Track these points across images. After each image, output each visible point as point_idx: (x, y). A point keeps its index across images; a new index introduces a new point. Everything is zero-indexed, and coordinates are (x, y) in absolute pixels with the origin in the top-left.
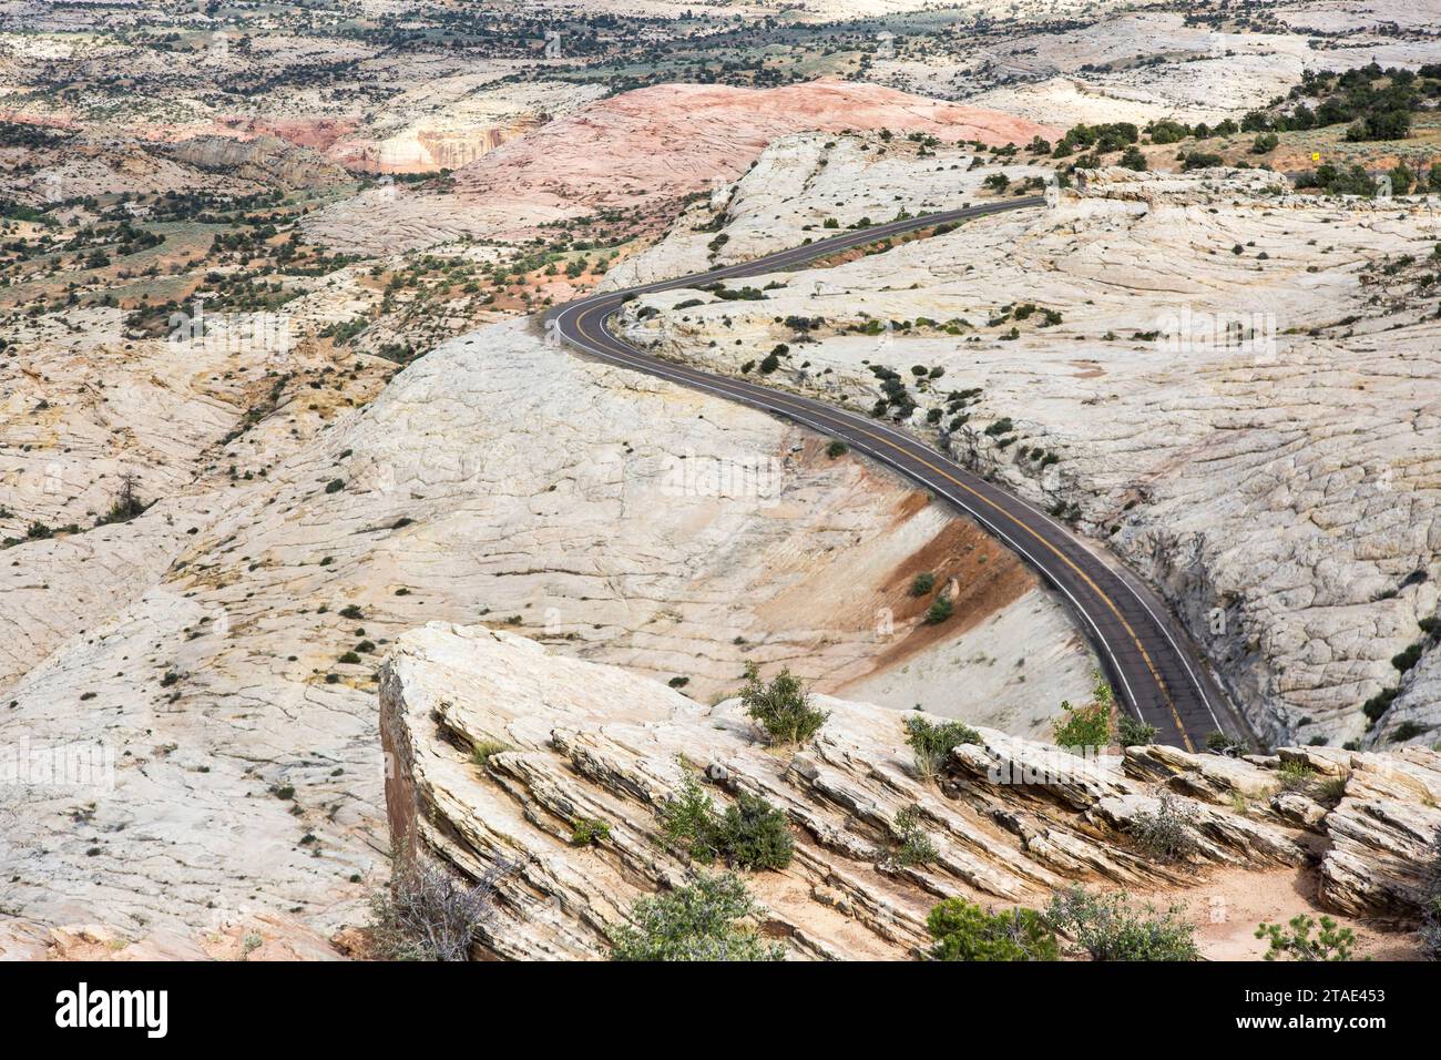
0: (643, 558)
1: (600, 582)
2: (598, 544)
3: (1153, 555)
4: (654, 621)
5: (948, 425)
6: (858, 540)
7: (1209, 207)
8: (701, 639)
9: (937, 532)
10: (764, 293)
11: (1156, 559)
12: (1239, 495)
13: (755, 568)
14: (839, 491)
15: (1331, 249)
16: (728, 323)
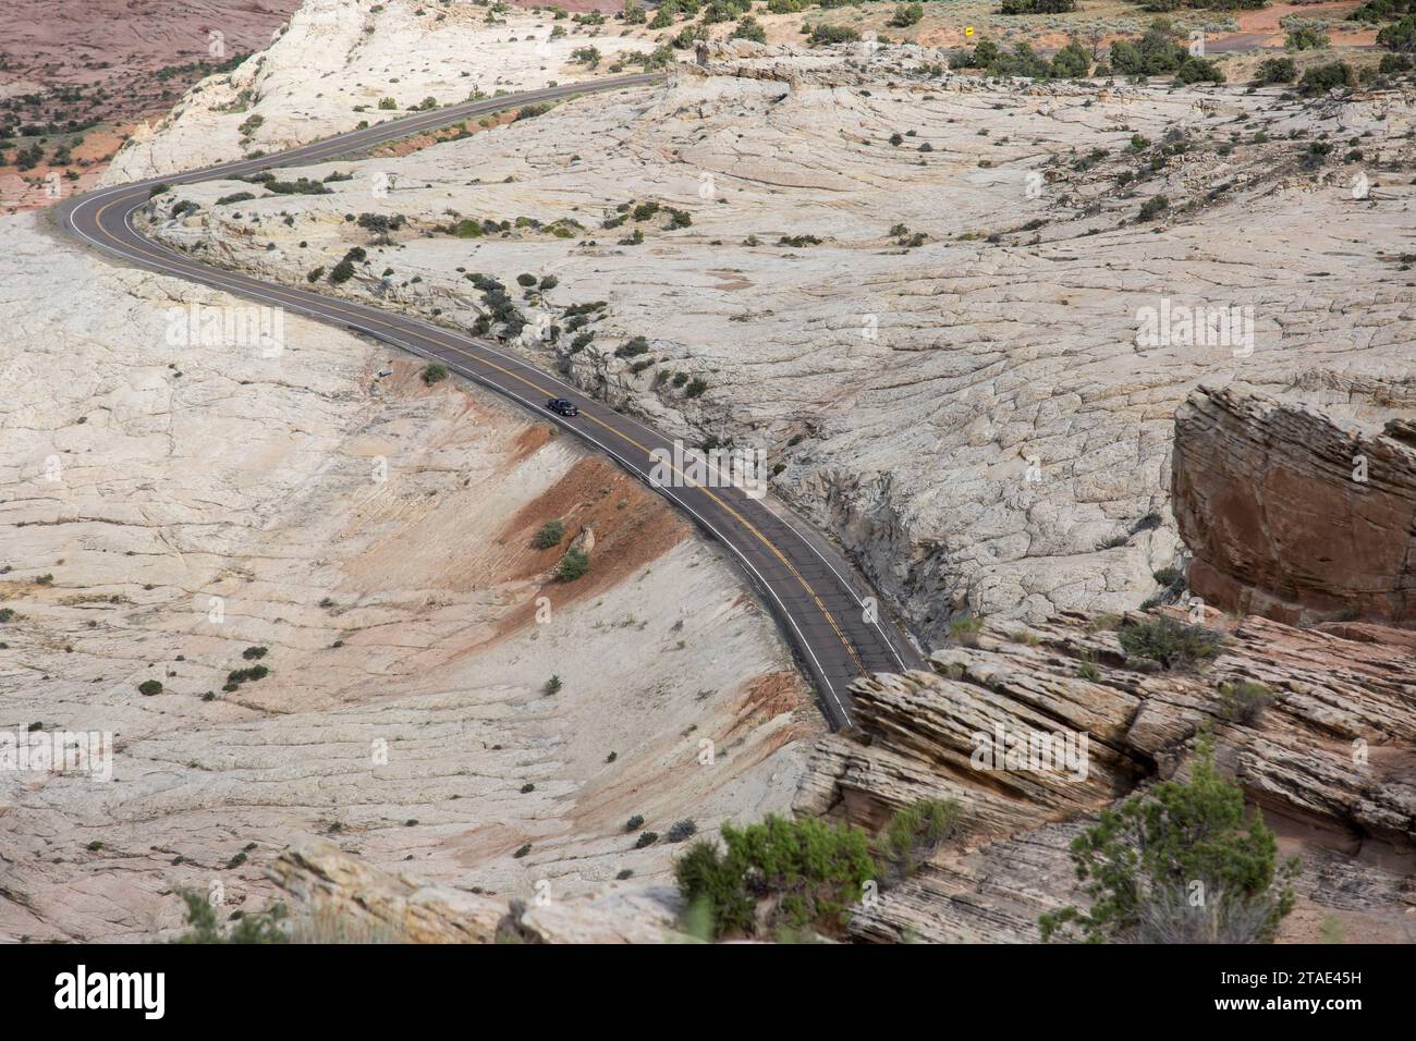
0: (200, 504)
1: (149, 533)
2: (144, 488)
3: (829, 498)
4: (219, 580)
5: (569, 345)
6: (466, 483)
7: (859, 89)
8: (278, 601)
9: (564, 472)
10: (326, 186)
11: (832, 503)
12: (929, 427)
13: (340, 516)
14: (439, 424)
15: (1005, 140)
16: (289, 221)
